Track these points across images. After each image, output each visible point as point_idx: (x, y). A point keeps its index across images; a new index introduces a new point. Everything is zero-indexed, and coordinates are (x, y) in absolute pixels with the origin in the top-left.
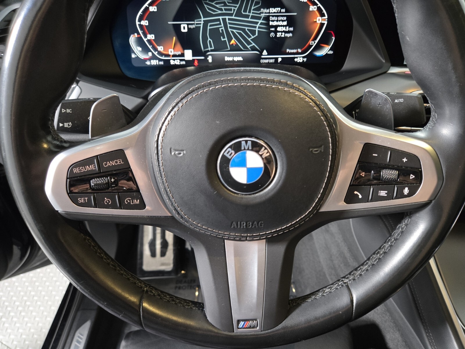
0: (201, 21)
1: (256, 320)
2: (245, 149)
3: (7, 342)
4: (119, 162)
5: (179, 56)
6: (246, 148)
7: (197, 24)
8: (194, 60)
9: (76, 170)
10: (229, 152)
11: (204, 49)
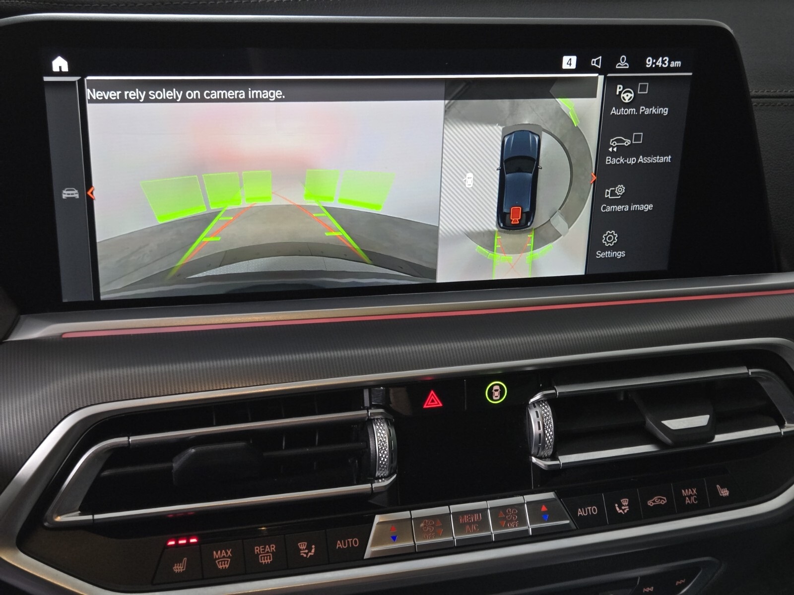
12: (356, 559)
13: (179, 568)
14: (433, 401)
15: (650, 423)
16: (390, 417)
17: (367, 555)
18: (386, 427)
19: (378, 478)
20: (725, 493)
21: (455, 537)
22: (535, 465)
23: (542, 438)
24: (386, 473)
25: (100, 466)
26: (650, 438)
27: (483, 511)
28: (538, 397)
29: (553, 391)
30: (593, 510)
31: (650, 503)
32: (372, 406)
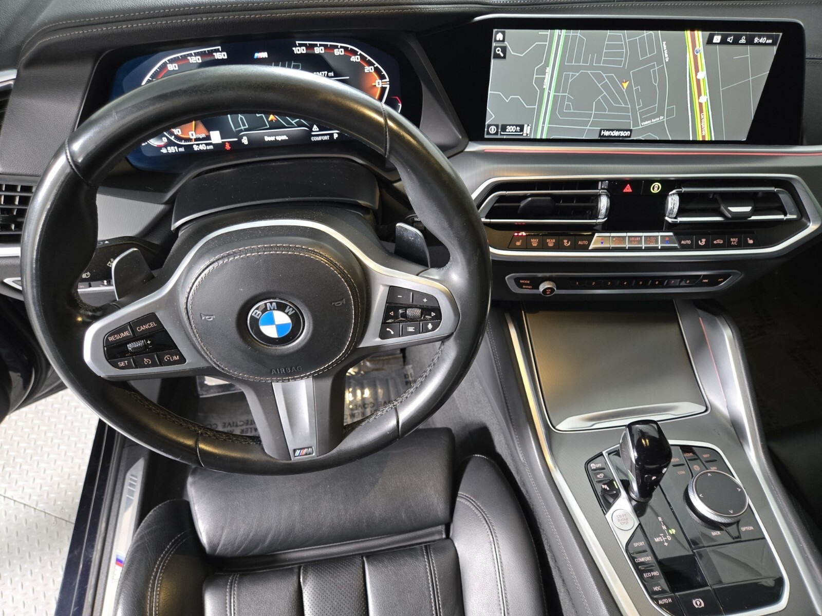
1: (311, 447)
2: (271, 310)
3: (22, 498)
4: (153, 324)
5: (203, 139)
6: (272, 308)
8: (224, 143)
9: (111, 339)
10: (256, 313)
11: (235, 129)
12: (585, 248)
13: (518, 244)
14: (628, 189)
15: (722, 208)
16: (609, 194)
17: (591, 248)
18: (606, 198)
19: (599, 219)
20: (751, 242)
21: (627, 246)
22: (666, 220)
23: (672, 210)
24: (603, 217)
25: (494, 202)
26: (722, 215)
27: (641, 237)
28: (674, 191)
29: (681, 190)
30: (689, 242)
31: (715, 242)
32: (602, 189)
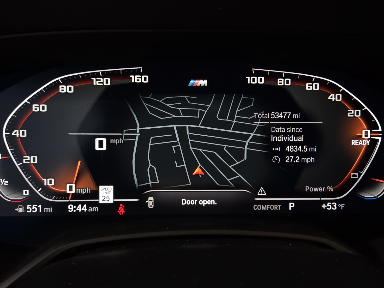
0: (135, 132)
5: (86, 196)
7: (126, 137)
8: (116, 204)
11: (139, 183)
